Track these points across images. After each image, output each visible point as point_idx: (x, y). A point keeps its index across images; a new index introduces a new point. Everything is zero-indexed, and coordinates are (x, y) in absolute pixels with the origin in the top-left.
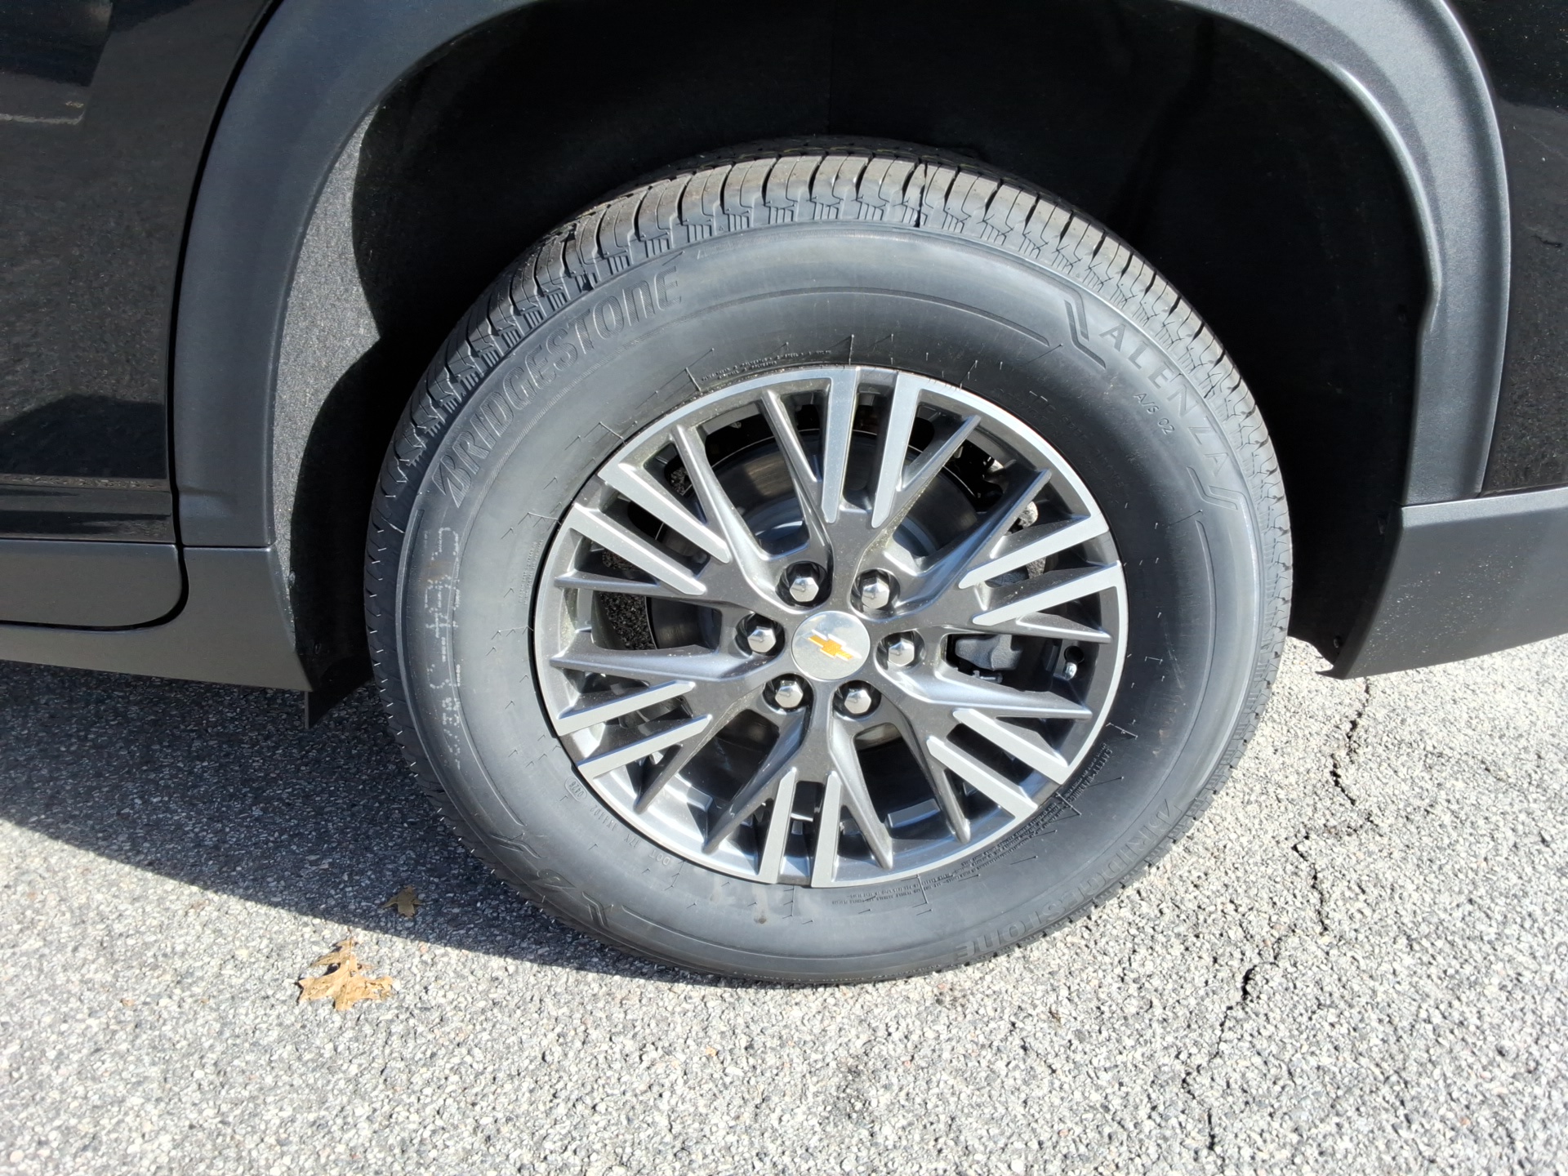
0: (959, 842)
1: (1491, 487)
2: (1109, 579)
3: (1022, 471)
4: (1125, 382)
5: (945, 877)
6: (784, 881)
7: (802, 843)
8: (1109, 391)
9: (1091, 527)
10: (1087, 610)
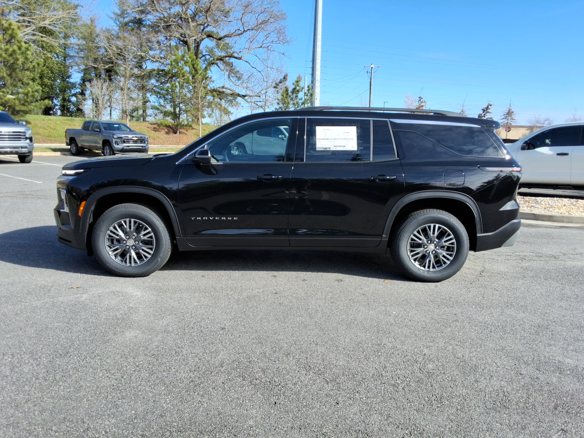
0: (443, 266)
1: (484, 233)
2: (454, 241)
3: (446, 231)
4: (454, 224)
5: (442, 270)
6: (427, 271)
7: (429, 267)
8: (453, 225)
9: (452, 236)
10: (453, 244)
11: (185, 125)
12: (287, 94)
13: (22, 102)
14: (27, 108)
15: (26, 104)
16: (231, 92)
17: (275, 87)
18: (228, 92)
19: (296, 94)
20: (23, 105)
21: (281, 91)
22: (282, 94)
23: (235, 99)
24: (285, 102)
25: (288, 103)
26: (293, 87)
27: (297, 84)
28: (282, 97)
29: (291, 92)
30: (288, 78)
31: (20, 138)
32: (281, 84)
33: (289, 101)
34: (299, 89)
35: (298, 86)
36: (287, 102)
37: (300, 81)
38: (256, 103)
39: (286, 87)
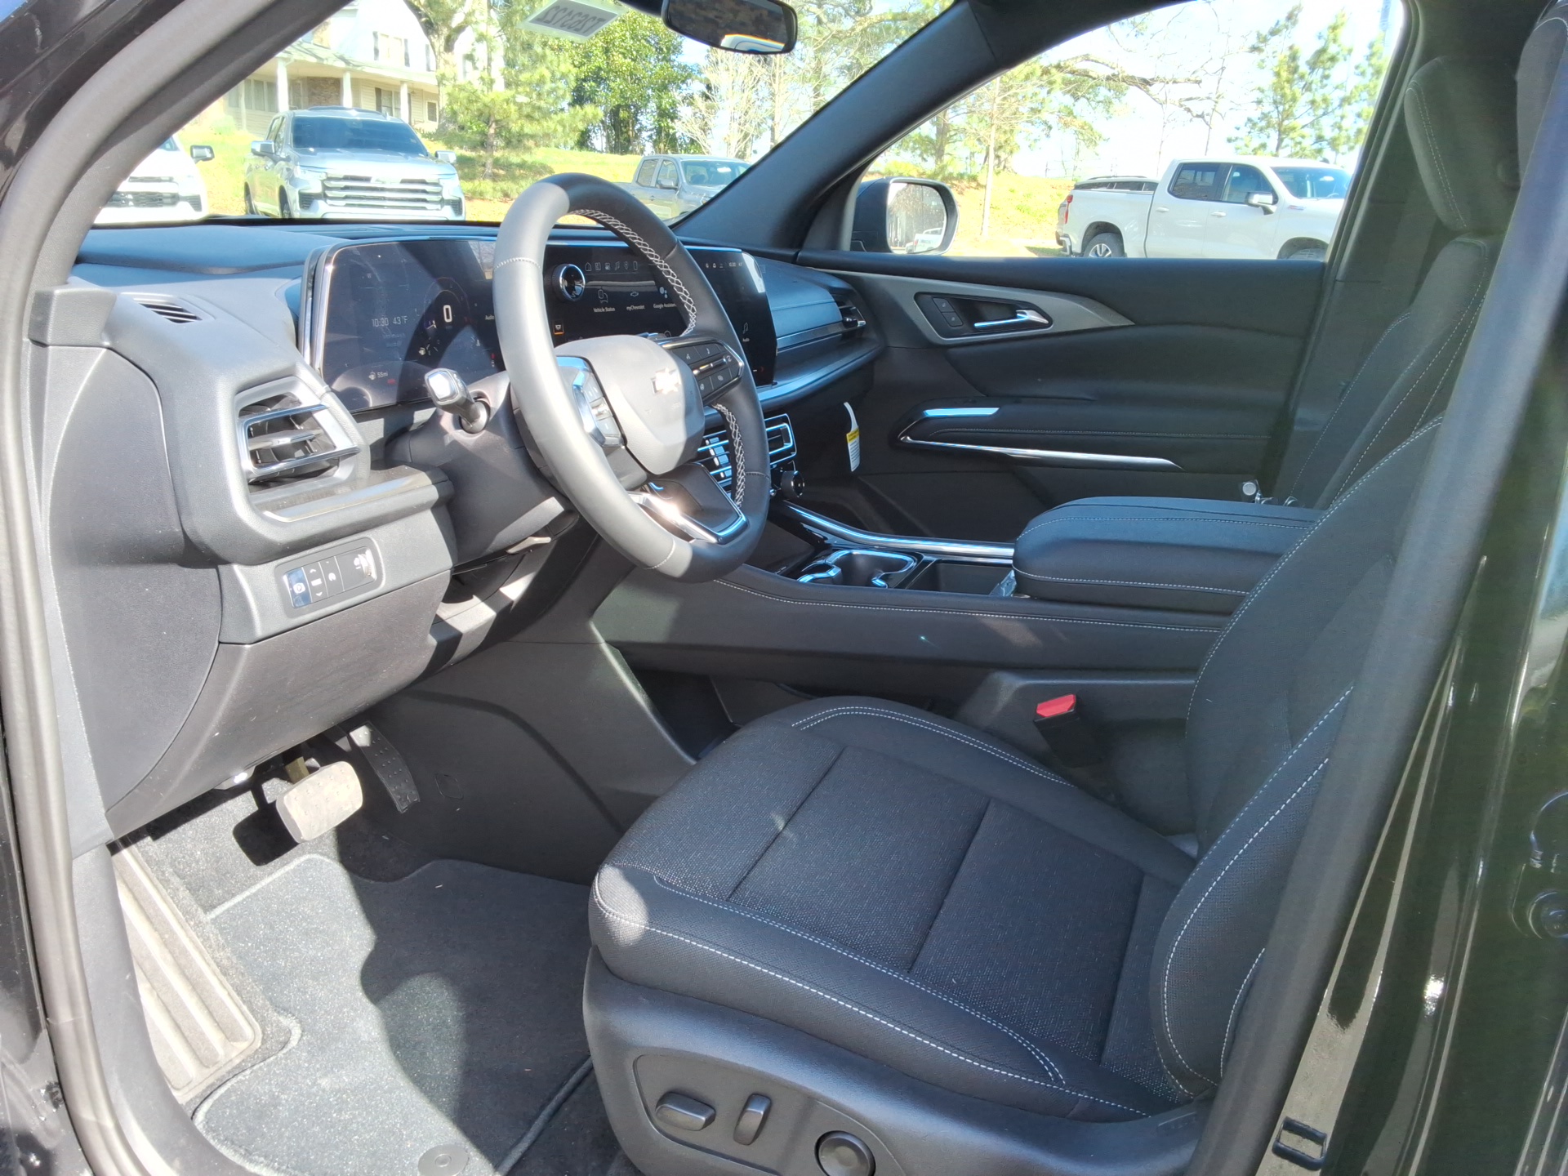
11: (955, 175)
12: (1295, 70)
13: (527, 110)
14: (538, 128)
15: (537, 115)
16: (1109, 72)
17: (1254, 49)
18: (1101, 72)
19: (1325, 69)
20: (529, 117)
21: (1272, 64)
22: (1277, 70)
23: (1119, 93)
24: (1283, 96)
25: (1294, 100)
26: (1319, 45)
27: (1332, 36)
28: (1275, 79)
29: (1308, 63)
30: (1301, 17)
31: (424, 201)
32: (1274, 40)
33: (1298, 95)
34: (1338, 53)
35: (1335, 41)
36: (1290, 97)
37: (1342, 24)
38: (1188, 104)
39: (1291, 48)
